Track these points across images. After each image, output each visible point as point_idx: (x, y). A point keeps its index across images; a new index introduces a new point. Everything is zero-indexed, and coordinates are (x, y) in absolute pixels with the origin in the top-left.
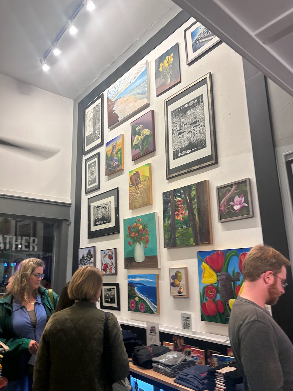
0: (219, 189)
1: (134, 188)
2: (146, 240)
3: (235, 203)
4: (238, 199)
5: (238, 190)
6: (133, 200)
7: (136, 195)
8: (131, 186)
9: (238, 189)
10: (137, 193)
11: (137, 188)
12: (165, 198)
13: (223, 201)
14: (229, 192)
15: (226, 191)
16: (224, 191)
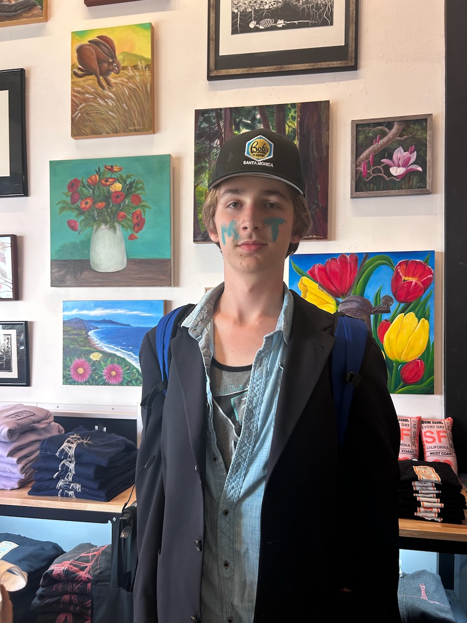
0: (359, 127)
1: (90, 82)
2: (136, 221)
3: (393, 162)
4: (401, 154)
5: (404, 136)
6: (87, 114)
7: (101, 102)
8: (80, 72)
9: (405, 133)
10: (104, 97)
11: (104, 84)
12: (204, 125)
13: (364, 154)
14: (381, 138)
15: (376, 134)
16: (369, 132)
